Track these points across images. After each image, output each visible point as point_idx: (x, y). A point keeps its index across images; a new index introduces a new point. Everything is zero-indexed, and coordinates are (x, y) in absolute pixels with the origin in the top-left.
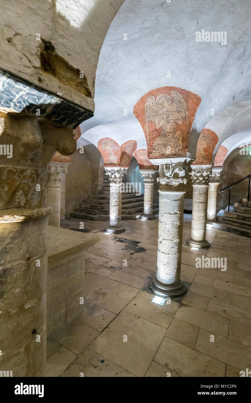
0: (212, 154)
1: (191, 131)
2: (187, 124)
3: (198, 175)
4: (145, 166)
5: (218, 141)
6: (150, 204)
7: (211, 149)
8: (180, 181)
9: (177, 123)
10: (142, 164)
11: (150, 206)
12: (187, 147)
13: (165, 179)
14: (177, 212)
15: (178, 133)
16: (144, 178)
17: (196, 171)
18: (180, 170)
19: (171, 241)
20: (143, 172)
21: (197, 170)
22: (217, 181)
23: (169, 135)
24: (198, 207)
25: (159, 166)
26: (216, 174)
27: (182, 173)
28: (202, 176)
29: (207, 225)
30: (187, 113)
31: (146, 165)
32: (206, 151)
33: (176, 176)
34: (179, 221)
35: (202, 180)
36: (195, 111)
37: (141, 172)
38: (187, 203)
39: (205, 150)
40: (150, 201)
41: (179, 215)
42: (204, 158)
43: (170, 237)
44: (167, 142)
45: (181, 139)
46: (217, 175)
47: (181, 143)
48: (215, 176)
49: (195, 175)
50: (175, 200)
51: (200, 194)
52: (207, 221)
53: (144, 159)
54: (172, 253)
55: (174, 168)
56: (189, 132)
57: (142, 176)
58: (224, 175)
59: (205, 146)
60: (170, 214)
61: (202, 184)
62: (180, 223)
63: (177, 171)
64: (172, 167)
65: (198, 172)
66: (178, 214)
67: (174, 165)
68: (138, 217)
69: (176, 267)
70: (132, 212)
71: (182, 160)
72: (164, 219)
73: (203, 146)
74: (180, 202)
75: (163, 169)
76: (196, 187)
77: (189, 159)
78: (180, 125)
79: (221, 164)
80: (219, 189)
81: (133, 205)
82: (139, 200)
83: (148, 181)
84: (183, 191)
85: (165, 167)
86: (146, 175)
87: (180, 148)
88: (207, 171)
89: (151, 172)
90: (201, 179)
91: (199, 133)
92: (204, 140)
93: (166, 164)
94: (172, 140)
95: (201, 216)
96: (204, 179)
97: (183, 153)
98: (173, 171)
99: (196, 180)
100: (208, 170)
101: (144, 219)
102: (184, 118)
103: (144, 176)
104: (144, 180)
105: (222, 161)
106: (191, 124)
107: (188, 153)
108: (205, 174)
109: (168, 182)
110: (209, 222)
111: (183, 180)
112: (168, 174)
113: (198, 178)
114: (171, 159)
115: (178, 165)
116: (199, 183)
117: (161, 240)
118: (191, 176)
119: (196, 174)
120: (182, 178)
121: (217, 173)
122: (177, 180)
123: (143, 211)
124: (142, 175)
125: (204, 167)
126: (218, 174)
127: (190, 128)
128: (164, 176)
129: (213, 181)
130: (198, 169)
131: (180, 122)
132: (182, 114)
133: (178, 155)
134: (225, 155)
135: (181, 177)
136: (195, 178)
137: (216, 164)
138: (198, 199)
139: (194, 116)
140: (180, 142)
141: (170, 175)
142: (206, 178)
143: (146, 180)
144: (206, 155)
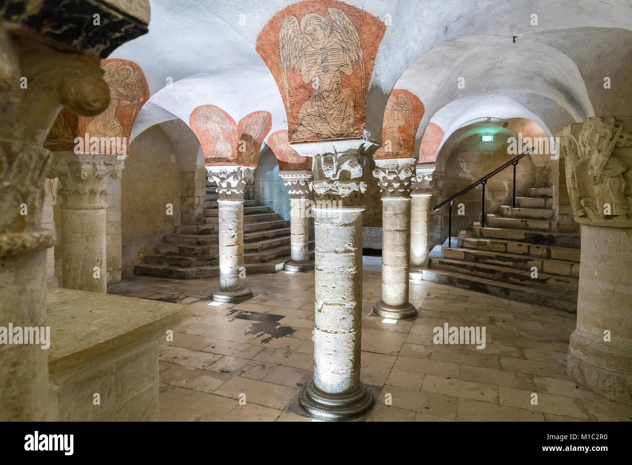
0: (414, 137)
1: (369, 88)
2: (362, 73)
3: (391, 177)
4: (291, 164)
5: (423, 112)
6: (302, 239)
7: (413, 127)
8: (353, 187)
9: (342, 73)
10: (284, 161)
11: (304, 244)
12: (362, 120)
13: (325, 183)
14: (349, 248)
15: (346, 92)
16: (288, 188)
17: (387, 171)
18: (353, 166)
19: (339, 307)
20: (286, 176)
21: (388, 169)
22: (427, 191)
23: (328, 97)
24: (393, 239)
25: (311, 158)
26: (424, 177)
27: (356, 171)
28: (397, 180)
29: (412, 275)
30: (361, 54)
31: (293, 162)
32: (403, 132)
33: (345, 177)
34: (355, 265)
35: (398, 189)
36: (376, 50)
37: (282, 176)
38: (375, 235)
39: (402, 130)
40: (303, 234)
41: (353, 254)
42: (401, 146)
43: (338, 299)
44: (324, 111)
45: (352, 104)
46: (426, 178)
47: (352, 112)
48: (424, 181)
49: (384, 178)
50: (346, 225)
51: (395, 215)
52: (410, 267)
53: (287, 150)
54: (343, 331)
55: (341, 162)
56: (365, 91)
57: (286, 185)
58: (439, 180)
59: (402, 123)
60: (336, 252)
61: (399, 196)
62: (357, 269)
63: (346, 166)
64: (336, 159)
65: (390, 173)
66: (351, 251)
67: (340, 155)
68: (279, 266)
69: (352, 357)
70: (267, 258)
71: (355, 145)
72: (324, 263)
73: (397, 122)
74: (355, 229)
75: (319, 165)
76: (387, 202)
77: (368, 145)
78: (349, 76)
79: (433, 158)
80: (432, 205)
81: (270, 243)
82: (281, 233)
83: (297, 193)
84: (359, 205)
85: (322, 159)
86: (294, 183)
87: (351, 121)
88: (406, 171)
89: (303, 177)
90: (396, 185)
91: (386, 94)
92: (399, 111)
93: (326, 155)
94: (334, 105)
95: (398, 257)
96: (402, 186)
97: (356, 132)
98: (338, 168)
99: (387, 187)
100: (407, 168)
101: (292, 270)
102: (355, 63)
103: (290, 184)
104: (290, 192)
105: (434, 152)
106: (369, 74)
107: (365, 132)
108: (403, 176)
109: (331, 190)
110: (415, 270)
111: (358, 184)
112: (329, 174)
113: (390, 185)
114: (334, 143)
115: (347, 154)
116: (393, 194)
117: (320, 306)
118: (378, 180)
119: (386, 176)
120: (358, 180)
121: (426, 174)
122: (347, 185)
123: (290, 255)
124: (286, 182)
125: (402, 162)
126: (429, 176)
127: (367, 83)
128: (322, 177)
129: (420, 191)
130: (390, 167)
131: (349, 71)
132: (351, 55)
133: (347, 136)
134: (440, 142)
135: (355, 179)
136: (386, 184)
137: (424, 158)
138: (393, 225)
139: (373, 59)
140: (350, 110)
141: (334, 176)
142: (406, 184)
143: (294, 192)
144: (404, 140)
